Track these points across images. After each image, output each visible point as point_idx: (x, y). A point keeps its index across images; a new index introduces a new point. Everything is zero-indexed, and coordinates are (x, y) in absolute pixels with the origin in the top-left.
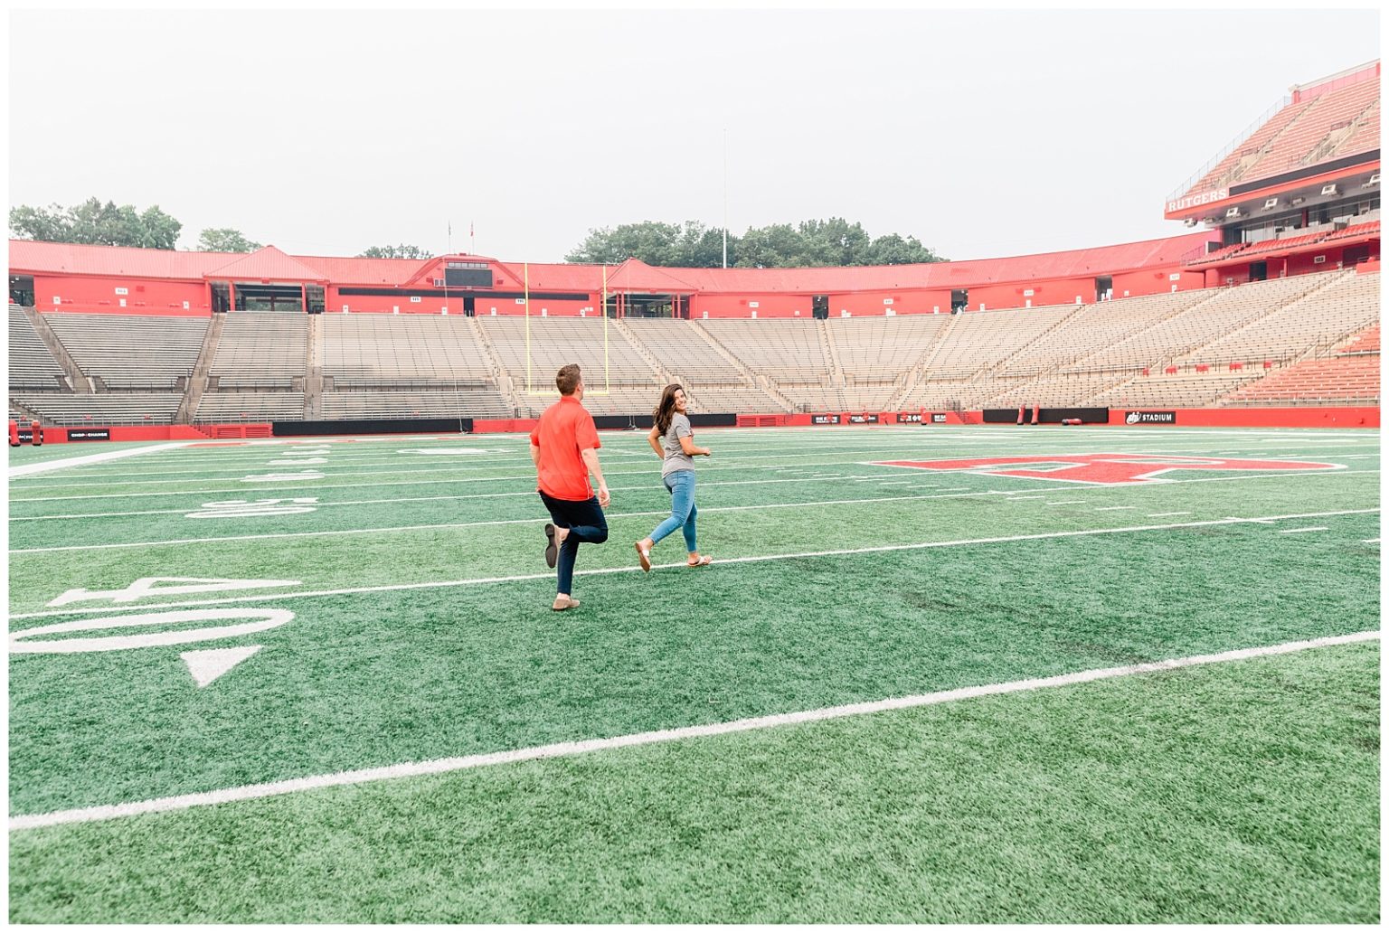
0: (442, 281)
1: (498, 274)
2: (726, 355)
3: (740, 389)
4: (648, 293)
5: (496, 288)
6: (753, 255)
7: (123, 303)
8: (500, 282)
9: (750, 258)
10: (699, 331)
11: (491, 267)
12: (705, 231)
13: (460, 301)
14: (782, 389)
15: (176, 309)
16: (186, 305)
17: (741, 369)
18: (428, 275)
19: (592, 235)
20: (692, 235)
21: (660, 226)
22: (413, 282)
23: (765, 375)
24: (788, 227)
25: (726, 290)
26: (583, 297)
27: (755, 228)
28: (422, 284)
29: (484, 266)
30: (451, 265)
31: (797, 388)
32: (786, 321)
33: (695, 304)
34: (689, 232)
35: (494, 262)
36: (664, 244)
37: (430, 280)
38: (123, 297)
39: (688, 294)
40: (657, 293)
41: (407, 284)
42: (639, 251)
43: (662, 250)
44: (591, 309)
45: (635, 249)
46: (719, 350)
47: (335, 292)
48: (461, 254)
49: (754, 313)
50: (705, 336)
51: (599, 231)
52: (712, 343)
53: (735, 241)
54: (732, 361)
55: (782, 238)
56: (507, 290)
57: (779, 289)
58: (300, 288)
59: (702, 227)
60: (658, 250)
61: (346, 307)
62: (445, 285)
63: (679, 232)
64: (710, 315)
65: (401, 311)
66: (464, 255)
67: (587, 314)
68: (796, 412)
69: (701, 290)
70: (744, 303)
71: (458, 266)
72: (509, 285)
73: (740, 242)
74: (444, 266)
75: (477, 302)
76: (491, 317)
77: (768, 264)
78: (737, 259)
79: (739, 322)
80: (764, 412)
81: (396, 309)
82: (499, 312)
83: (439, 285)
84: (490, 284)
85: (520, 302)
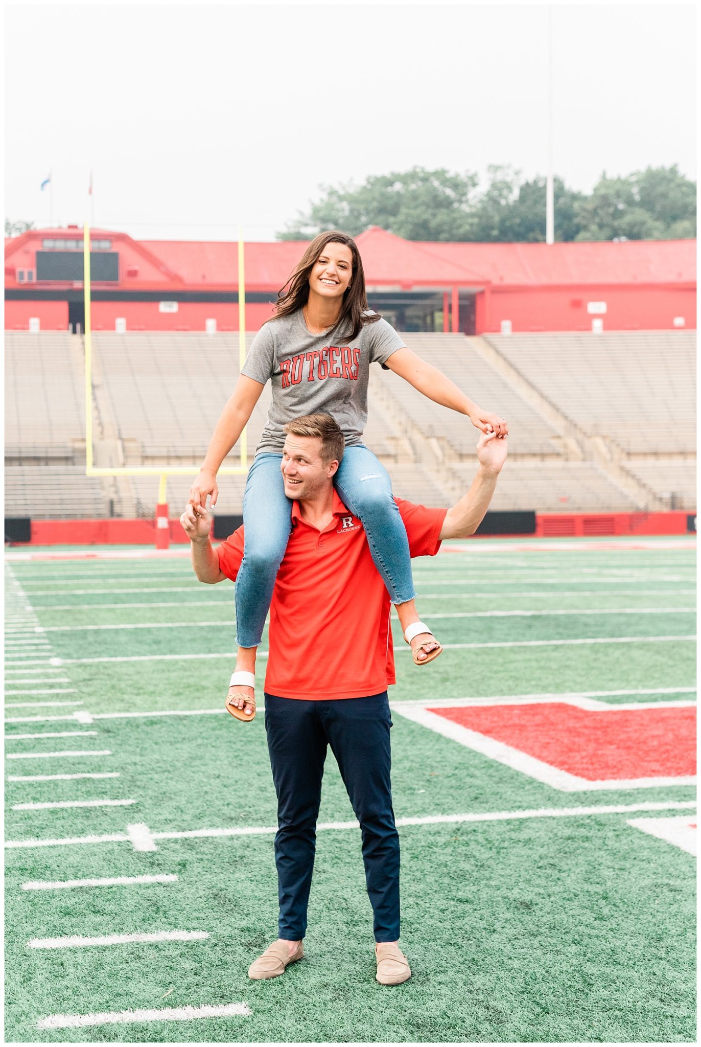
0: (30, 274)
1: (129, 260)
2: (533, 400)
3: (552, 463)
4: (396, 289)
5: (125, 284)
6: (607, 220)
8: (133, 274)
9: (601, 226)
10: (489, 356)
11: (120, 248)
12: (522, 182)
13: (62, 309)
14: (634, 464)
17: (558, 425)
18: (6, 264)
19: (325, 196)
20: (499, 187)
21: (440, 174)
23: (604, 437)
24: (673, 171)
25: (544, 280)
27: (612, 175)
29: (104, 245)
30: (48, 245)
31: (664, 462)
32: (655, 336)
33: (487, 308)
34: (494, 186)
35: (122, 238)
36: (447, 204)
37: (11, 272)
39: (474, 289)
40: (416, 289)
42: (401, 217)
43: (442, 216)
45: (394, 212)
46: (523, 391)
48: (70, 227)
49: (597, 324)
50: (500, 367)
51: (337, 187)
52: (511, 379)
53: (575, 197)
54: (545, 412)
55: (661, 189)
56: (143, 288)
57: (643, 278)
59: (517, 173)
60: (434, 215)
62: (34, 280)
63: (475, 185)
64: (515, 328)
66: (75, 227)
68: (657, 508)
69: (496, 281)
70: (578, 304)
71: (60, 245)
72: (149, 277)
73: (585, 199)
74: (34, 247)
75: (92, 309)
76: (115, 334)
77: (634, 235)
78: (578, 229)
79: (566, 338)
80: (592, 509)
82: (130, 327)
83: (26, 280)
84: (114, 276)
85: (168, 308)
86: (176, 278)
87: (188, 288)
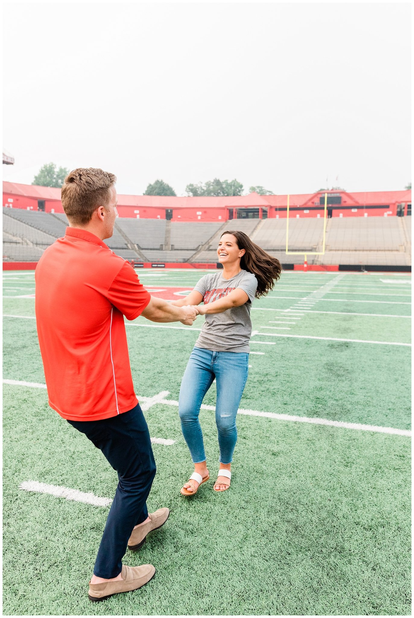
0: (318, 203)
1: (345, 198)
5: (343, 204)
7: (199, 218)
8: (345, 202)
11: (342, 195)
15: (216, 219)
16: (220, 218)
18: (312, 201)
22: (306, 204)
26: (386, 207)
28: (310, 204)
29: (338, 195)
30: (323, 195)
35: (343, 193)
37: (313, 203)
38: (199, 215)
41: (303, 205)
44: (391, 213)
47: (274, 210)
56: (348, 205)
58: (259, 209)
61: (277, 216)
62: (319, 204)
65: (300, 217)
67: (389, 215)
72: (350, 202)
74: (319, 196)
75: (334, 212)
76: (340, 218)
81: (298, 216)
82: (344, 216)
83: (317, 205)
84: (340, 203)
85: (354, 211)
86: (357, 202)
87: (360, 205)
